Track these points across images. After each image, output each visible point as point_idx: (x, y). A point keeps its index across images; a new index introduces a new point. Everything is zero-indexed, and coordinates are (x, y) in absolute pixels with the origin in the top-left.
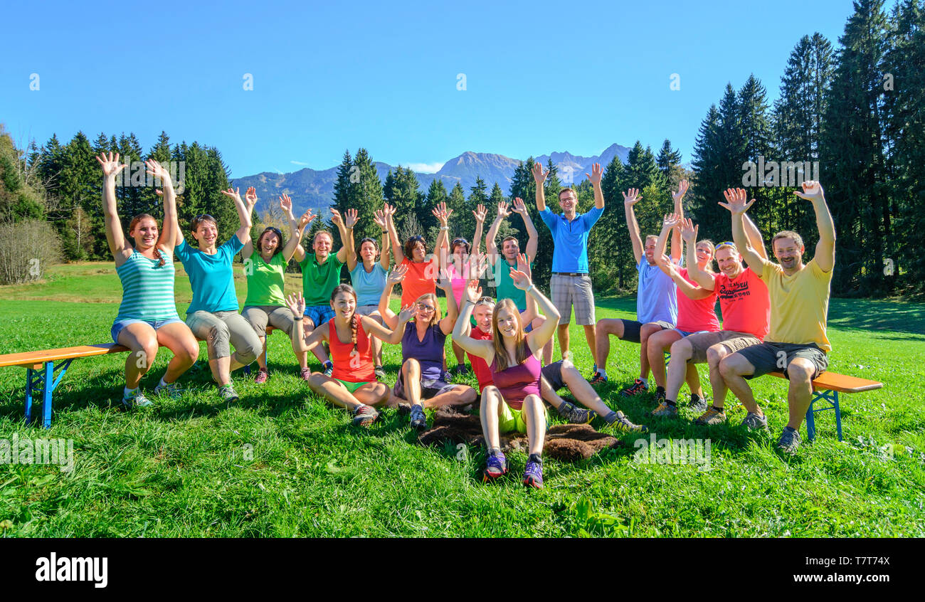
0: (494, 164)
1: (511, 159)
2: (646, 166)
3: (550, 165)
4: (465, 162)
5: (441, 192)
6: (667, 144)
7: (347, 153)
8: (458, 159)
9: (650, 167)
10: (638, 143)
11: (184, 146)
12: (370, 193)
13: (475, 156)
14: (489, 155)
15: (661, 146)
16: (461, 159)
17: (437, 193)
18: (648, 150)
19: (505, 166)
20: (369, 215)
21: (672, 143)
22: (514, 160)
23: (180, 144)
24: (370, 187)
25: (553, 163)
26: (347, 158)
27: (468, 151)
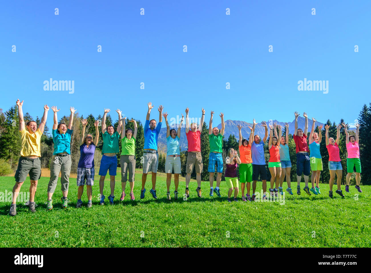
2: (334, 131)
4: (228, 125)
5: (234, 140)
6: (342, 121)
9: (336, 131)
10: (329, 120)
12: (207, 140)
13: (232, 122)
14: (239, 122)
15: (339, 122)
17: (232, 140)
18: (334, 124)
19: (246, 127)
20: (207, 150)
21: (344, 120)
22: (250, 124)
24: (207, 138)
27: (229, 119)
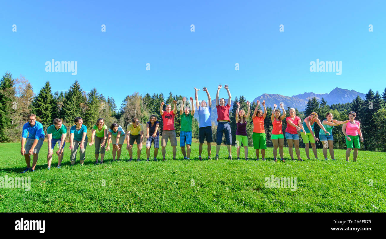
0: (277, 98)
1: (284, 96)
3: (323, 100)
4: (264, 98)
7: (236, 98)
8: (260, 97)
11: (177, 97)
13: (268, 96)
14: (274, 95)
16: (262, 97)
23: (175, 96)
25: (324, 99)
26: (236, 99)
27: (265, 93)
